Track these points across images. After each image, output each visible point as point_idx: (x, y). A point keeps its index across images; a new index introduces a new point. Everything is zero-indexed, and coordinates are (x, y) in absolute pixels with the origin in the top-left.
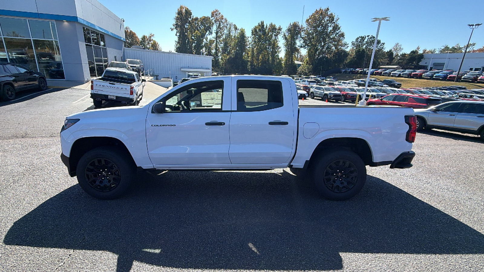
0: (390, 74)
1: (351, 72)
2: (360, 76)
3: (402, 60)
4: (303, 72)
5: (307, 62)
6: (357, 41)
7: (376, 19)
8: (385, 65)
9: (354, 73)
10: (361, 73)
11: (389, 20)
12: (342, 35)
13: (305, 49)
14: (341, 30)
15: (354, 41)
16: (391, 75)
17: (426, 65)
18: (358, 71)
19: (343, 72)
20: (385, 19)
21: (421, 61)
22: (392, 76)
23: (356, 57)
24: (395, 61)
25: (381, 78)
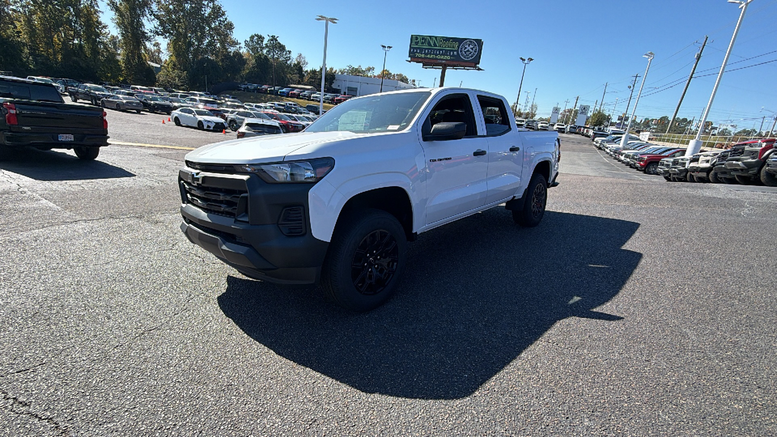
0: (310, 97)
1: (256, 89)
2: (271, 97)
3: (313, 79)
4: (168, 82)
5: (174, 65)
6: (252, 40)
7: (322, 18)
8: (296, 84)
9: (261, 93)
10: (271, 92)
11: (336, 23)
12: (230, 26)
13: (165, 39)
14: (228, 18)
15: (248, 40)
16: (312, 98)
17: (338, 88)
18: (266, 90)
19: (242, 89)
20: (333, 20)
21: (333, 83)
22: (313, 100)
23: (256, 67)
24: (306, 79)
25: (301, 102)
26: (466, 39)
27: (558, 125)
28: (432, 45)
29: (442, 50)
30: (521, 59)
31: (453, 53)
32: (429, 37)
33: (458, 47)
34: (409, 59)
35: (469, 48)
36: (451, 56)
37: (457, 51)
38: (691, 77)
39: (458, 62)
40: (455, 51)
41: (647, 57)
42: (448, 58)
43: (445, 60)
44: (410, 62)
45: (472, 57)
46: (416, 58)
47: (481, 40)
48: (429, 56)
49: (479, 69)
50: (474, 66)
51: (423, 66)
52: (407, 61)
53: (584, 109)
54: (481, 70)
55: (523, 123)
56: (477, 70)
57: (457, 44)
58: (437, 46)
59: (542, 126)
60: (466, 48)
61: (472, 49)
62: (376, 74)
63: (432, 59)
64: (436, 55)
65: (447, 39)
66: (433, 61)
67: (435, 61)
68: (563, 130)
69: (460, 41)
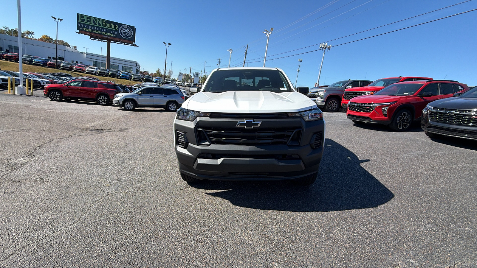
26: (124, 25)
27: (187, 83)
28: (97, 24)
29: (106, 29)
30: (164, 43)
31: (115, 32)
32: (93, 18)
33: (118, 29)
34: (78, 31)
35: (126, 31)
36: (113, 34)
37: (118, 31)
38: (245, 63)
39: (119, 39)
40: (116, 31)
41: (229, 51)
42: (112, 35)
43: (109, 36)
44: (79, 33)
45: (129, 37)
46: (84, 31)
47: (134, 27)
48: (95, 31)
49: (135, 46)
50: (131, 43)
51: (90, 38)
52: (77, 32)
53: (197, 74)
54: (137, 46)
55: (170, 81)
56: (134, 46)
57: (116, 27)
58: (101, 25)
59: (179, 83)
60: (124, 31)
61: (128, 31)
62: (35, 38)
63: (99, 34)
64: (102, 32)
65: (109, 22)
66: (98, 35)
67: (101, 36)
68: (190, 86)
69: (120, 25)
